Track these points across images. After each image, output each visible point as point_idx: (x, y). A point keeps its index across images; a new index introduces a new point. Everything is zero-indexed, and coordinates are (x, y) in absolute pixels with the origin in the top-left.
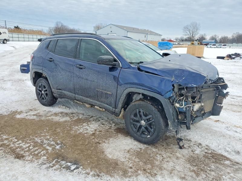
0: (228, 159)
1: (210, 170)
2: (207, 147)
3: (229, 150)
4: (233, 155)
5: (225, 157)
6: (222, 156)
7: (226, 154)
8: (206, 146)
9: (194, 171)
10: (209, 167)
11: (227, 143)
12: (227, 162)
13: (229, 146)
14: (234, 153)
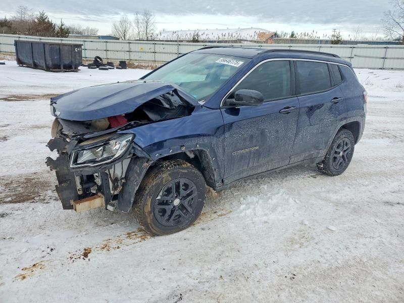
0: (10, 202)
1: (20, 186)
2: (45, 201)
3: (16, 212)
4: (6, 210)
5: (15, 202)
6: (19, 202)
7: (17, 205)
8: (49, 201)
9: (33, 179)
10: (22, 187)
11: (26, 218)
12: (9, 199)
13: (19, 217)
14: (7, 212)
